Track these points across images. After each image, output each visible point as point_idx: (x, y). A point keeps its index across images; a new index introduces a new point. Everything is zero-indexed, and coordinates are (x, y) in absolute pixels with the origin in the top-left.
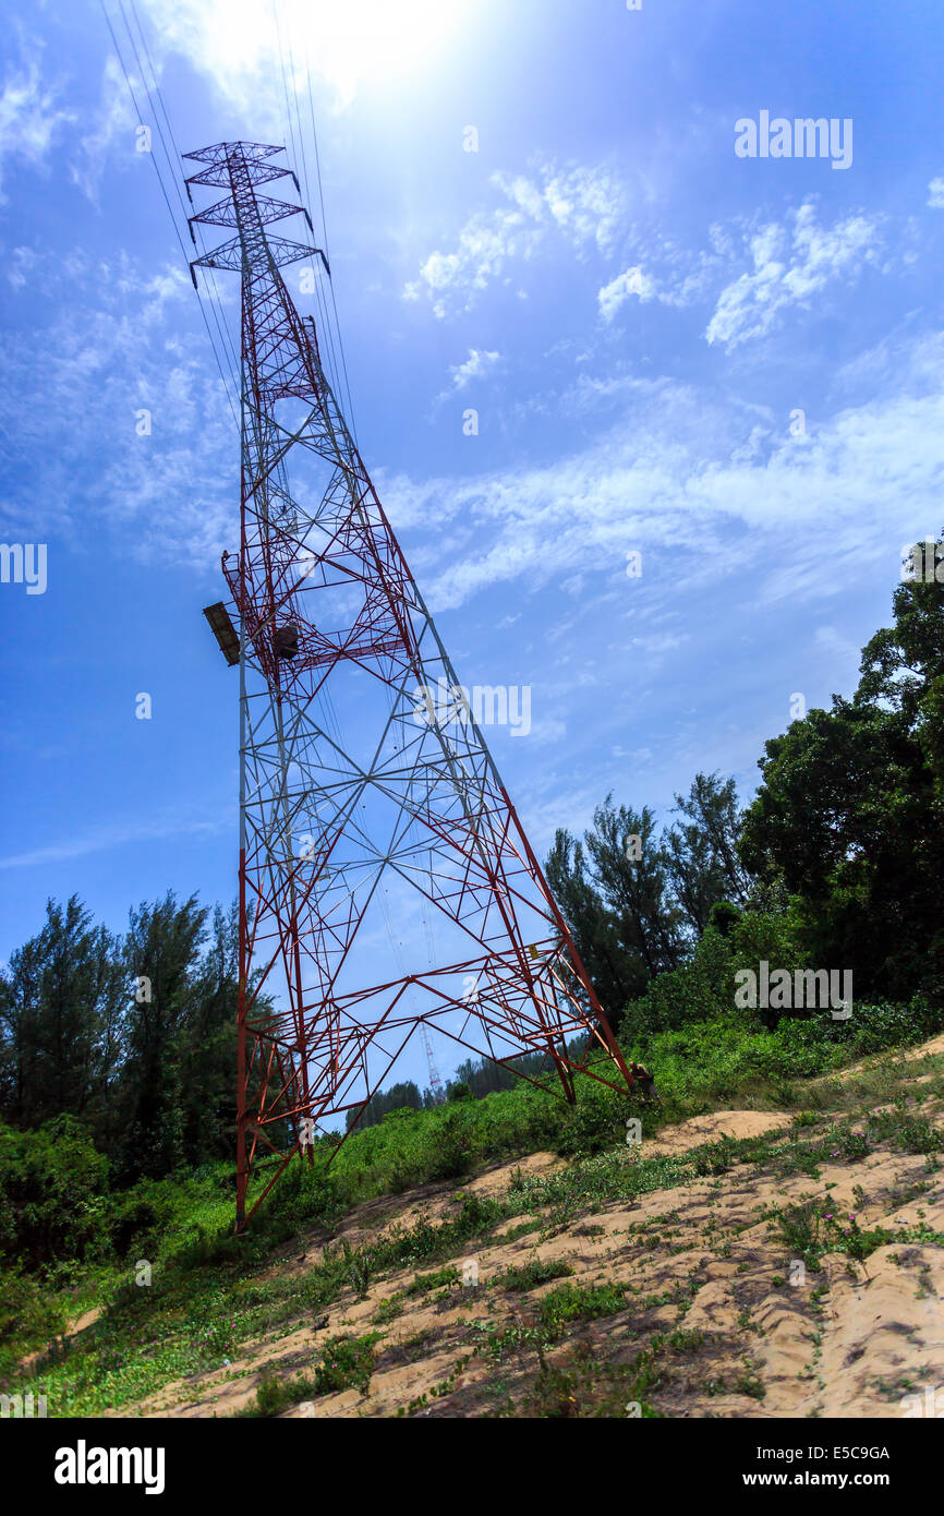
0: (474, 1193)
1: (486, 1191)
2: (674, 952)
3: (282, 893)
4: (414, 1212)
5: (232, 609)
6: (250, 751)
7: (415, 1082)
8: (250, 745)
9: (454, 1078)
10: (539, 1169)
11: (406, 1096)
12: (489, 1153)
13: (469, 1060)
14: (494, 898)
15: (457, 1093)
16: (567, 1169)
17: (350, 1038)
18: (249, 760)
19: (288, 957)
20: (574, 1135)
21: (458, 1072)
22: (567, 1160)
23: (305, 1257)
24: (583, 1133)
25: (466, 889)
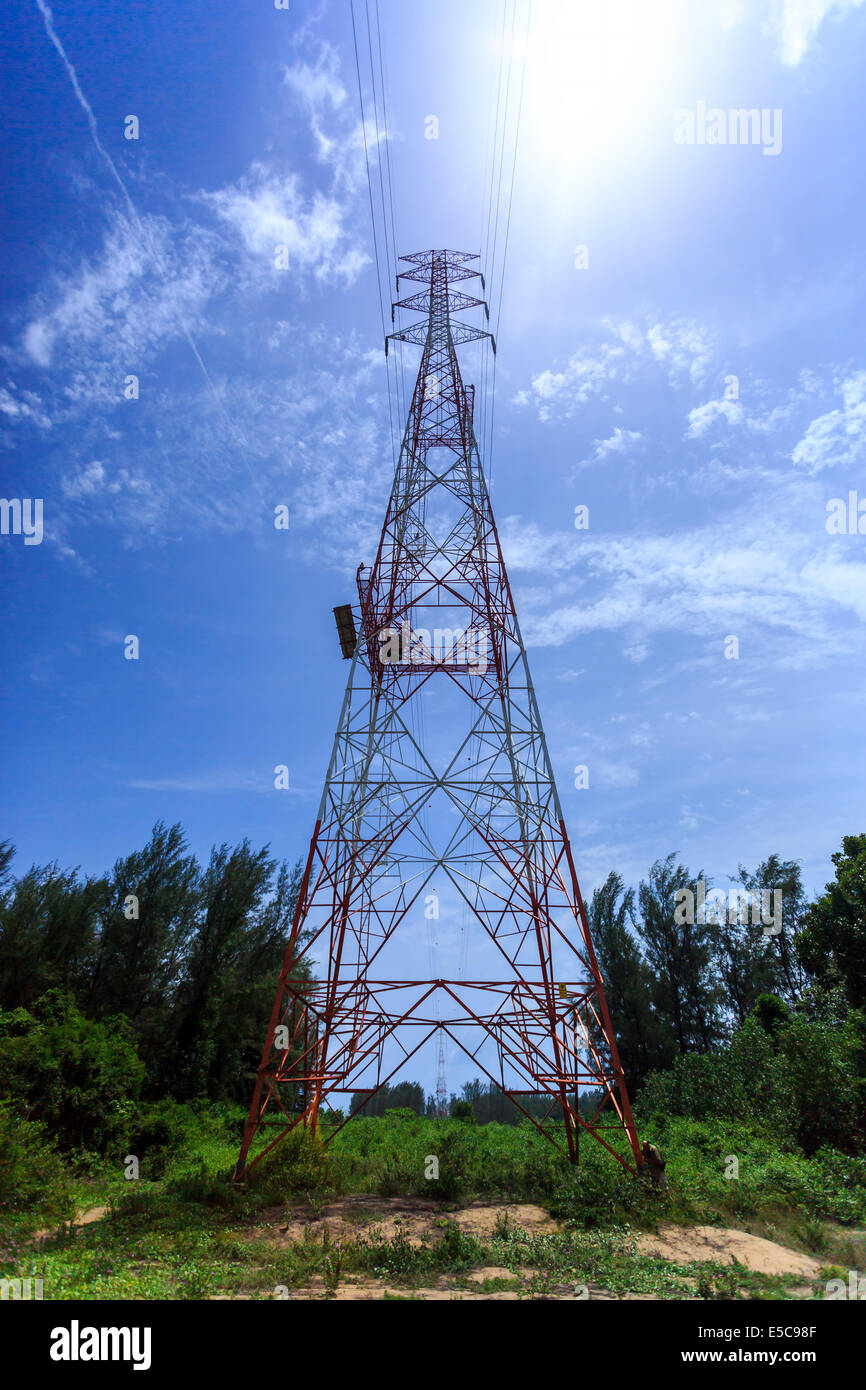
0: (458, 1224)
1: (469, 1227)
2: (709, 1032)
3: (343, 869)
4: (397, 1223)
5: (357, 612)
6: (344, 736)
7: (422, 1085)
8: (345, 730)
9: (460, 1094)
10: (528, 1223)
11: (410, 1095)
12: (481, 1187)
13: (477, 1080)
14: (533, 926)
15: (460, 1111)
16: (556, 1234)
17: (373, 1023)
18: (342, 743)
19: (335, 928)
20: (570, 1199)
21: (464, 1089)
22: (559, 1224)
23: (287, 1229)
24: (580, 1200)
25: (509, 909)
